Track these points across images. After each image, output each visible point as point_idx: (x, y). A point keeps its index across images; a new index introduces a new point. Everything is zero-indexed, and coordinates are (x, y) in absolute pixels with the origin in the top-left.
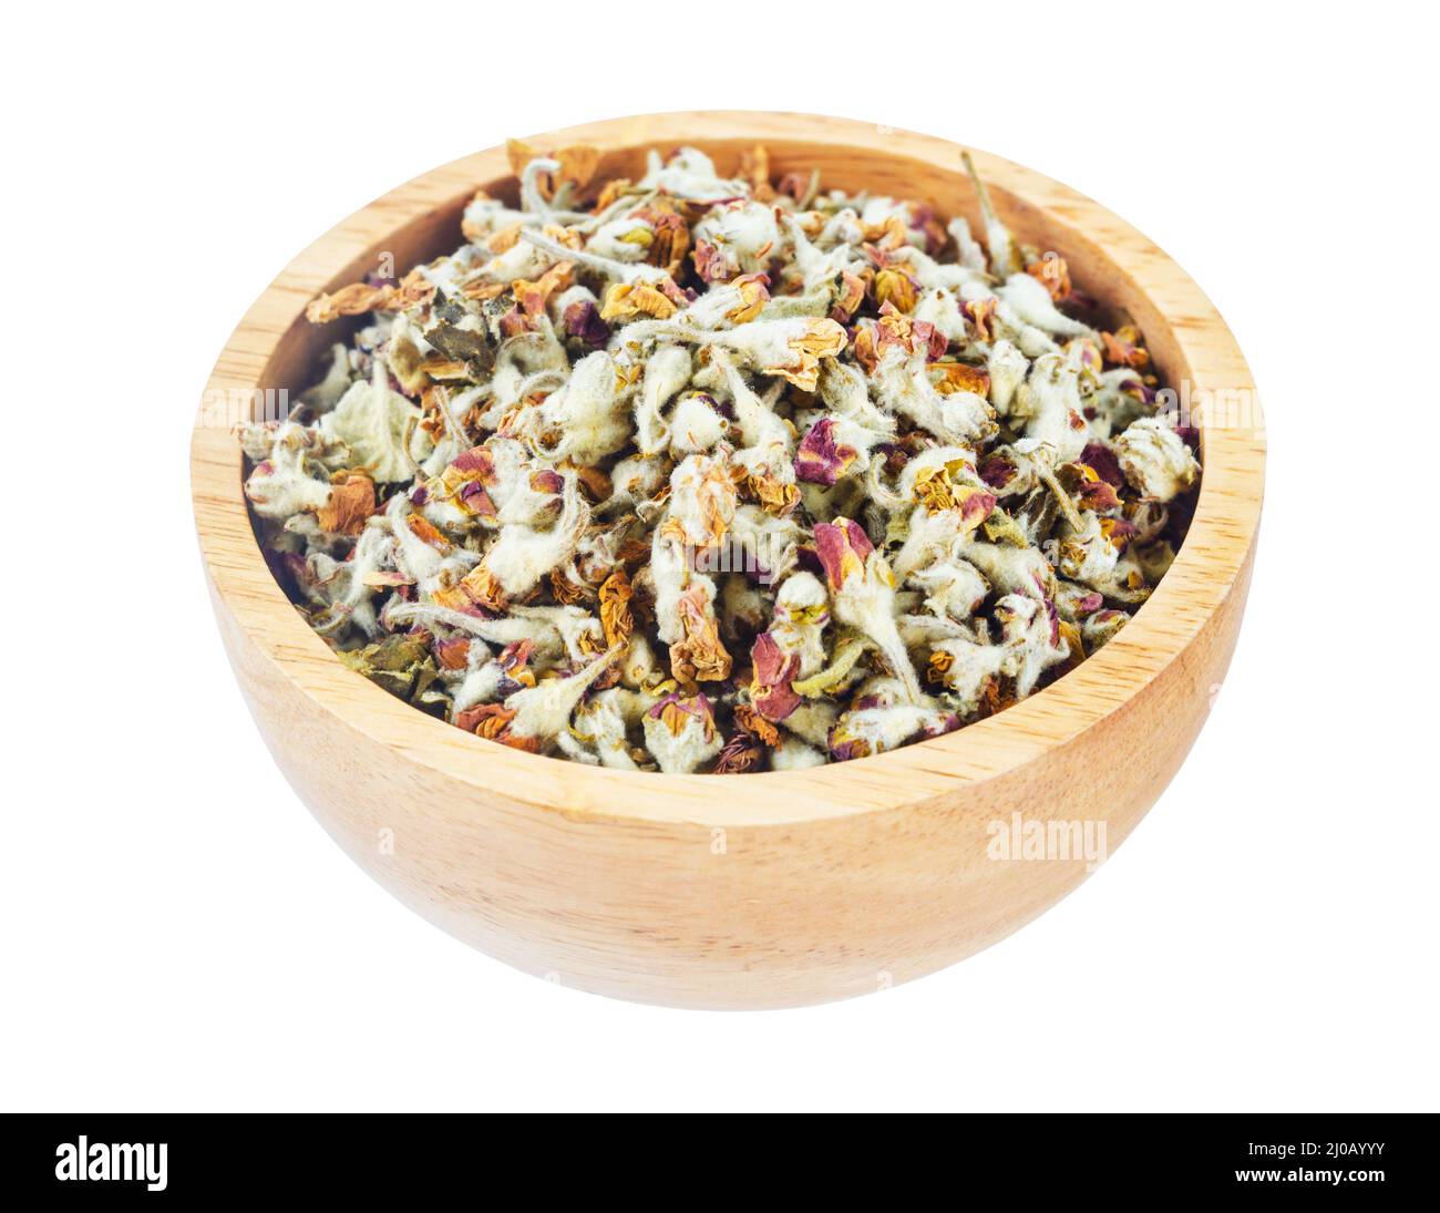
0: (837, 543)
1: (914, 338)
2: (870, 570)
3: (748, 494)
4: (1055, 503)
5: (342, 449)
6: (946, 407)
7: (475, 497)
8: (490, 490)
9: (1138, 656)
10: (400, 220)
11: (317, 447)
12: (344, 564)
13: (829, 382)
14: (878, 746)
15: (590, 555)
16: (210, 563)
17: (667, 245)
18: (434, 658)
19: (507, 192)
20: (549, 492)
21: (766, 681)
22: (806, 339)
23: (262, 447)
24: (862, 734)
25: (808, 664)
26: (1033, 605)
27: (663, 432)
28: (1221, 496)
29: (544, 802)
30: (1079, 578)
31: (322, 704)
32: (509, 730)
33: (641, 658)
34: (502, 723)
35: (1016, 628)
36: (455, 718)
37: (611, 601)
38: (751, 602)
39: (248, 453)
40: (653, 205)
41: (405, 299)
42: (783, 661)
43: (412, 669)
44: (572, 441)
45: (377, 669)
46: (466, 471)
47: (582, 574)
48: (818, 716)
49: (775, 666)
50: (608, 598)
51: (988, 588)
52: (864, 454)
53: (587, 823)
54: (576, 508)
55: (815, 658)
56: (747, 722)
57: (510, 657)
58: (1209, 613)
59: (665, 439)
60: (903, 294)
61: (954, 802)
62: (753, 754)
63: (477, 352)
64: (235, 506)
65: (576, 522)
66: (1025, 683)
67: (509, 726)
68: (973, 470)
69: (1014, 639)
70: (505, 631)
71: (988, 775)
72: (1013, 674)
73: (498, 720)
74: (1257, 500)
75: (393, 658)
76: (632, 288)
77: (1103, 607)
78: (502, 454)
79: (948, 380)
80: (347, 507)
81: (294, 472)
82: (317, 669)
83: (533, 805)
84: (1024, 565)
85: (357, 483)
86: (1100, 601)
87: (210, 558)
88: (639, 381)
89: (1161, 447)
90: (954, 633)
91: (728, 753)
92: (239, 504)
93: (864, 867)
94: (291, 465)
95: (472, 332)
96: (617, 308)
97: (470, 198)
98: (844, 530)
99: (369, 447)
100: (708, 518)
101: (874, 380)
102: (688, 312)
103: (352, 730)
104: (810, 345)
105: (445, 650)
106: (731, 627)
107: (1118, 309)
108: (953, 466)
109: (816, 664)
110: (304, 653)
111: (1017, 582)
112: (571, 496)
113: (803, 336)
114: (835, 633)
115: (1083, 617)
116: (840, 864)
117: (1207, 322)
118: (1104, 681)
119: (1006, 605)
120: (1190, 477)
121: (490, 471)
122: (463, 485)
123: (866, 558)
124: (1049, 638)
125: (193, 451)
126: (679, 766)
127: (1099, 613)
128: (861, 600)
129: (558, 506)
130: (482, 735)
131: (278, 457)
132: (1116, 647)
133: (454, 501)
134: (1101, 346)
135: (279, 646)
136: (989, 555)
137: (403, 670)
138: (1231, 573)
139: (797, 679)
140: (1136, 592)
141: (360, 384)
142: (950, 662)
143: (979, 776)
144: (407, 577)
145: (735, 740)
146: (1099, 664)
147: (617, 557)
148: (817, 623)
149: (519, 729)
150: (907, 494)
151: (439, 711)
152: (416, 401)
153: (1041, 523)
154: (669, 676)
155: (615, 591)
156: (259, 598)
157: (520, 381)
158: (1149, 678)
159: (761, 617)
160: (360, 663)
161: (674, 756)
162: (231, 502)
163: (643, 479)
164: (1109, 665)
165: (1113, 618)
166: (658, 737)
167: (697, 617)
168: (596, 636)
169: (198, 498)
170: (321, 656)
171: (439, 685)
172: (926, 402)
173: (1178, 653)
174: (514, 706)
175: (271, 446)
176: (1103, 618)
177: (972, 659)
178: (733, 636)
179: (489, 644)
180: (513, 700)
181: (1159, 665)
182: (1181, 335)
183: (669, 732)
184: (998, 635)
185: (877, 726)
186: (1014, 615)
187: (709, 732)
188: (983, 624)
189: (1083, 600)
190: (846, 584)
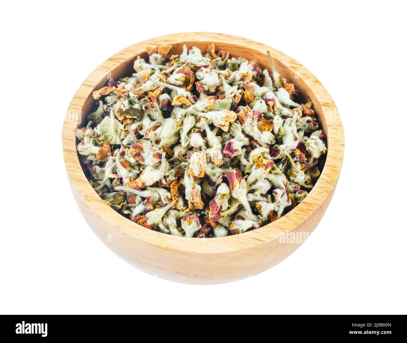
0: (233, 178)
1: (254, 116)
2: (241, 185)
3: (210, 161)
4: (289, 160)
5: (102, 136)
6: (262, 135)
7: (138, 156)
8: (142, 154)
9: (309, 206)
10: (117, 65)
11: (96, 135)
12: (103, 168)
13: (232, 128)
14: (241, 230)
15: (168, 176)
16: (68, 170)
17: (189, 80)
18: (127, 201)
19: (146, 57)
20: (158, 158)
21: (213, 213)
22: (226, 117)
23: (81, 136)
24: (237, 227)
25: (224, 208)
26: (282, 192)
27: (187, 141)
28: (332, 159)
29: (156, 245)
30: (294, 181)
31: (98, 214)
32: (146, 222)
33: (181, 203)
34: (145, 220)
35: (278, 198)
36: (132, 218)
37: (173, 188)
38: (210, 189)
39: (77, 137)
40: (185, 68)
41: (119, 93)
42: (218, 207)
43: (121, 204)
44: (164, 142)
45: (112, 204)
46: (136, 149)
47: (166, 181)
48: (226, 219)
49: (216, 209)
50: (173, 187)
51: (271, 186)
52: (240, 149)
53: (167, 250)
54: (165, 164)
55: (226, 206)
56: (208, 221)
57: (147, 202)
58: (328, 194)
59: (188, 142)
60: (251, 98)
61: (261, 247)
62: (209, 229)
63: (139, 115)
64: (74, 153)
65: (165, 168)
66: (280, 213)
67: (147, 221)
68: (268, 154)
69: (277, 201)
70: (145, 194)
71: (270, 240)
72: (277, 210)
73: (144, 220)
74: (341, 160)
75: (116, 202)
76: (180, 97)
77: (300, 189)
78: (145, 145)
79: (262, 125)
80: (104, 153)
81: (90, 144)
82: (97, 203)
83: (153, 245)
84: (280, 180)
85: (106, 147)
86: (300, 187)
87: (68, 168)
88: (182, 126)
89: (317, 145)
90: (262, 200)
91: (203, 229)
92: (75, 152)
93: (237, 261)
94: (89, 142)
95: (138, 109)
96: (176, 103)
97: (135, 58)
98: (235, 174)
99: (109, 135)
100: (200, 170)
101: (243, 127)
102: (195, 105)
103: (106, 222)
104: (227, 119)
105: (130, 199)
106: (204, 195)
107: (307, 96)
108: (263, 154)
109: (226, 208)
110: (93, 198)
111: (279, 184)
112: (164, 160)
113: (225, 117)
114: (231, 200)
115: (295, 192)
116: (231, 261)
117: (330, 105)
118: (300, 213)
119: (276, 192)
120: (324, 152)
121: (142, 149)
122: (135, 153)
123: (240, 181)
124: (286, 200)
125: (63, 135)
126: (190, 233)
127: (299, 191)
128: (239, 193)
129: (160, 162)
130: (139, 224)
131: (86, 140)
132: (304, 204)
133: (133, 157)
134: (302, 110)
135: (86, 196)
136: (272, 177)
137: (119, 205)
138: (334, 182)
139: (221, 212)
140: (309, 185)
141: (106, 117)
142: (261, 208)
143: (268, 241)
144: (120, 176)
145: (204, 225)
146: (299, 208)
147: (175, 176)
148: (227, 198)
149: (149, 223)
150: (251, 162)
151: (128, 216)
152: (122, 123)
153: (285, 166)
154: (188, 207)
155: (175, 185)
156: (81, 181)
157: (150, 123)
158: (312, 213)
159: (212, 194)
160: (108, 202)
161: (189, 230)
162: (73, 152)
163: (182, 152)
164: (302, 209)
165: (303, 193)
166: (184, 224)
167: (196, 197)
168: (169, 197)
169: (65, 150)
170: (97, 199)
171: (128, 208)
172: (256, 133)
173: (319, 205)
174: (148, 216)
175: (84, 136)
176: (300, 193)
177: (266, 207)
178: (205, 198)
179: (141, 197)
180: (148, 215)
181: (314, 209)
182: (323, 108)
183: (188, 224)
184: (273, 200)
185: (242, 225)
186: (277, 195)
187: (198, 224)
188: (269, 196)
189: (295, 187)
190: (235, 188)
